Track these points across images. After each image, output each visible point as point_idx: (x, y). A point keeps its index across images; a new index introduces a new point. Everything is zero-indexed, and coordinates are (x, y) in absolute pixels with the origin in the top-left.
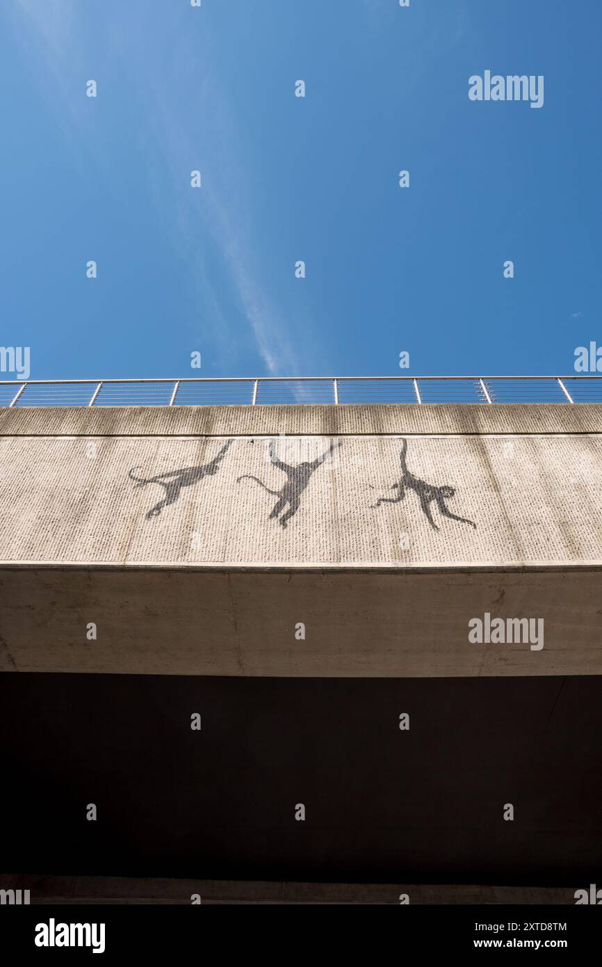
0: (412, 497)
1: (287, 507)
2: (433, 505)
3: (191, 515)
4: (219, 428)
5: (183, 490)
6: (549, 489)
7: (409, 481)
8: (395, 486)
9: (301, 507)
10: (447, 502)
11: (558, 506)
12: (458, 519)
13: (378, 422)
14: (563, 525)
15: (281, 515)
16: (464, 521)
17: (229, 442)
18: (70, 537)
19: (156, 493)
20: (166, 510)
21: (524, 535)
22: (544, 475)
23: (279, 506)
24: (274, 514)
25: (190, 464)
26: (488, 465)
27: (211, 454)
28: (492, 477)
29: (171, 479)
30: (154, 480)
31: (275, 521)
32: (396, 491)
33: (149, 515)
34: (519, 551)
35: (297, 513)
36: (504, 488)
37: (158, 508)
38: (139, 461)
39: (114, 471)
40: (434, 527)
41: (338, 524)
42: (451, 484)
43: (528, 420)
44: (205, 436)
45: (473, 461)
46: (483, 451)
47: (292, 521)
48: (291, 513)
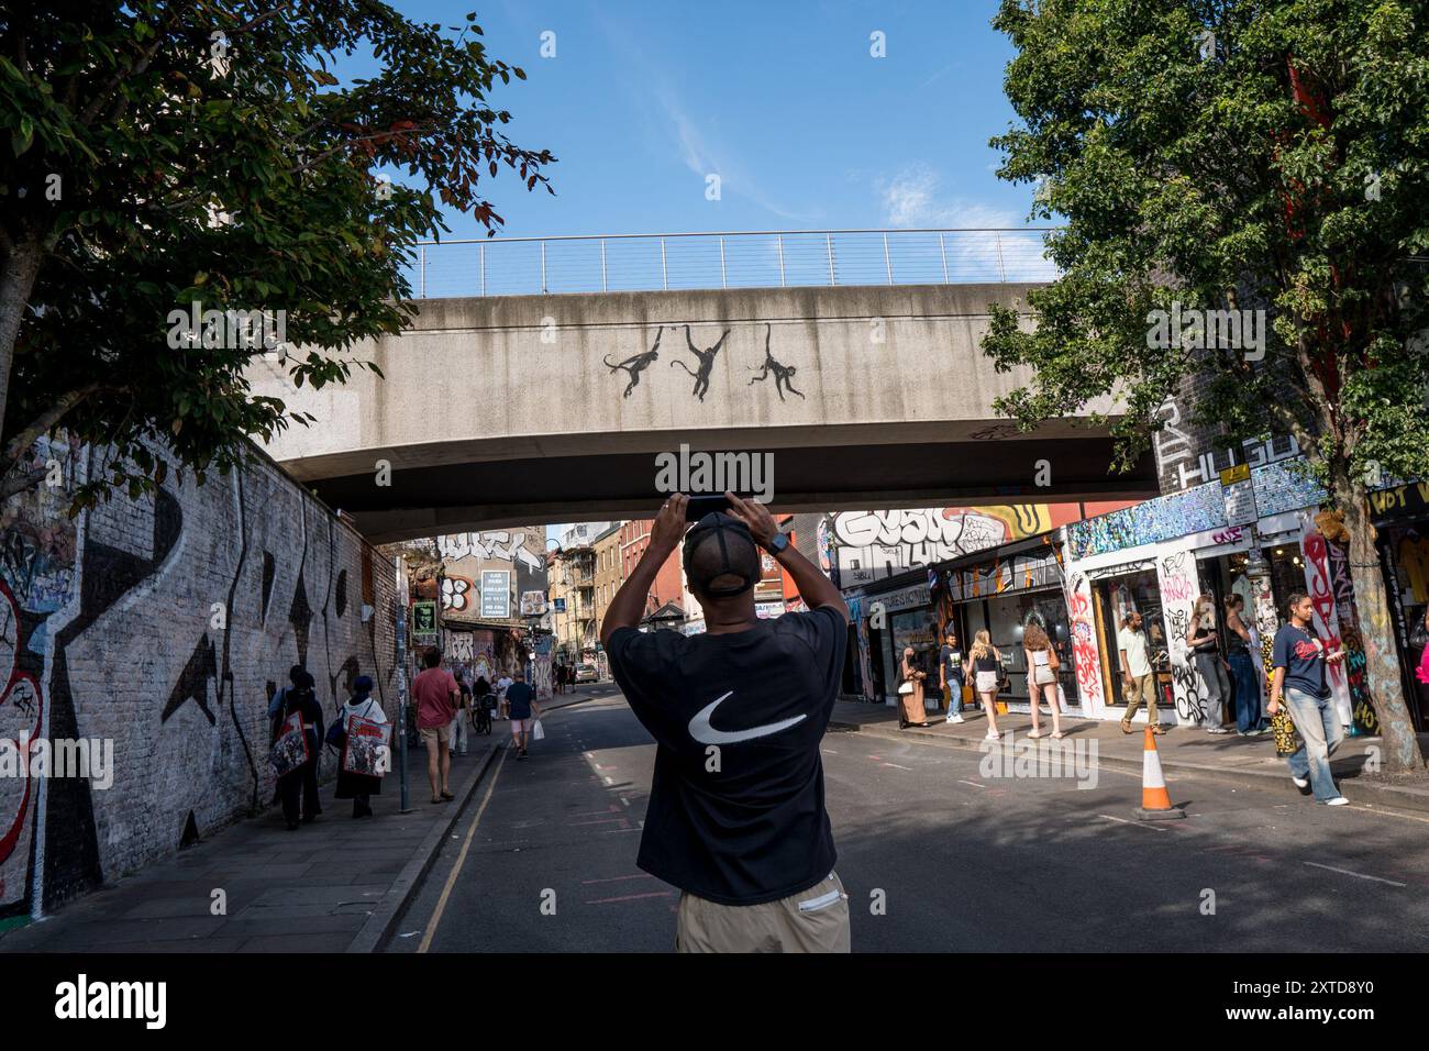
0: (771, 374)
1: (702, 386)
2: (783, 382)
3: (649, 394)
4: (652, 316)
5: (641, 374)
6: (849, 368)
7: (771, 364)
8: (762, 367)
9: (710, 385)
10: (791, 379)
11: (850, 381)
12: (795, 392)
13: (753, 308)
14: (851, 395)
15: (699, 392)
16: (798, 394)
17: (661, 328)
18: (585, 413)
19: (625, 378)
20: (633, 389)
21: (830, 404)
22: (848, 356)
23: (698, 385)
24: (695, 392)
25: (640, 351)
26: (817, 349)
27: (651, 343)
28: (818, 358)
29: (630, 366)
30: (621, 366)
31: (697, 396)
32: (763, 371)
33: (625, 395)
34: (825, 415)
35: (709, 390)
36: (824, 366)
37: (629, 388)
38: (606, 351)
39: (594, 361)
40: (782, 398)
41: (731, 397)
42: (794, 365)
43: (849, 306)
44: (643, 324)
45: (808, 343)
46: (815, 336)
47: (705, 396)
48: (705, 390)
